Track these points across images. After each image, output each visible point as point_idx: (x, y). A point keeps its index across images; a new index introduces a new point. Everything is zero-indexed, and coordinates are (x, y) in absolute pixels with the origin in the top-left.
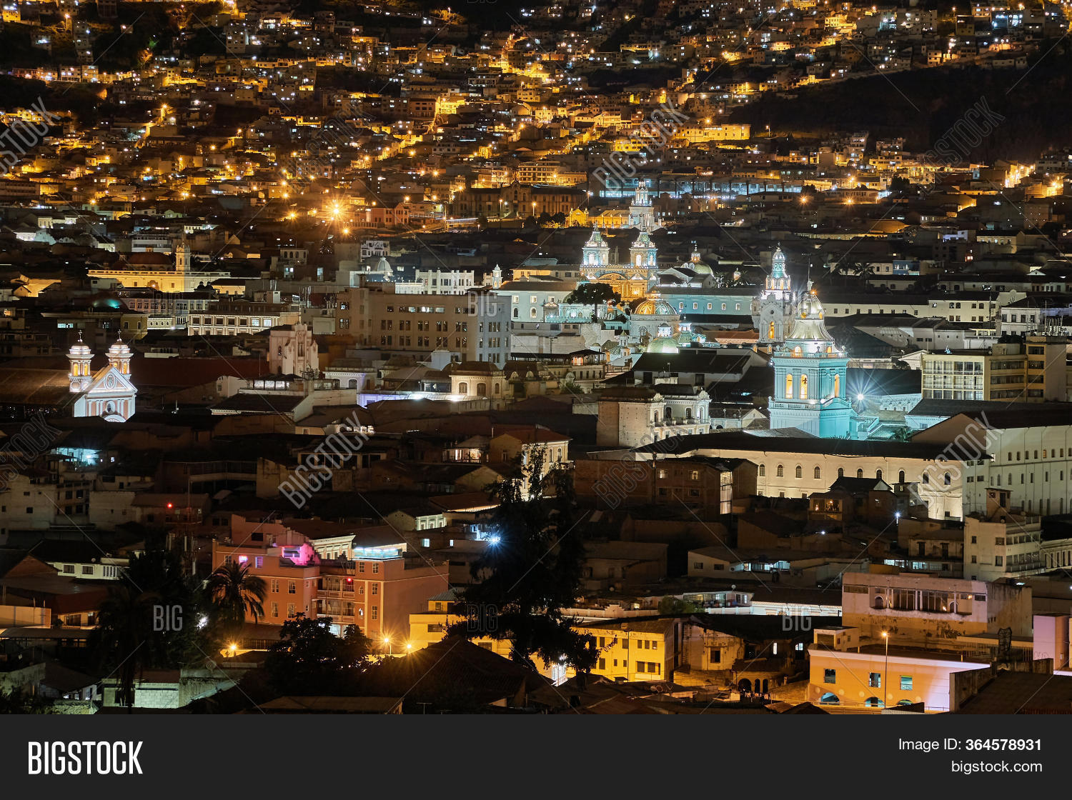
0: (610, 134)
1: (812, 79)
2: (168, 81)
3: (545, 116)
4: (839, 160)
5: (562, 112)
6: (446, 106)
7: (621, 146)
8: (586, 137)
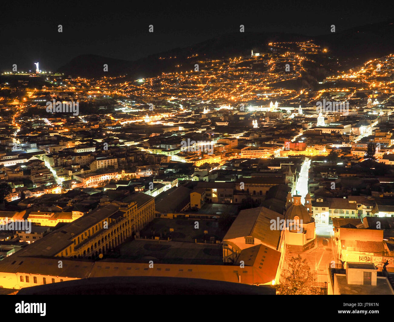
0: (255, 88)
1: (275, 82)
2: (210, 85)
3: (248, 87)
4: (279, 90)
5: (250, 86)
6: (238, 86)
7: (256, 90)
8: (252, 89)
